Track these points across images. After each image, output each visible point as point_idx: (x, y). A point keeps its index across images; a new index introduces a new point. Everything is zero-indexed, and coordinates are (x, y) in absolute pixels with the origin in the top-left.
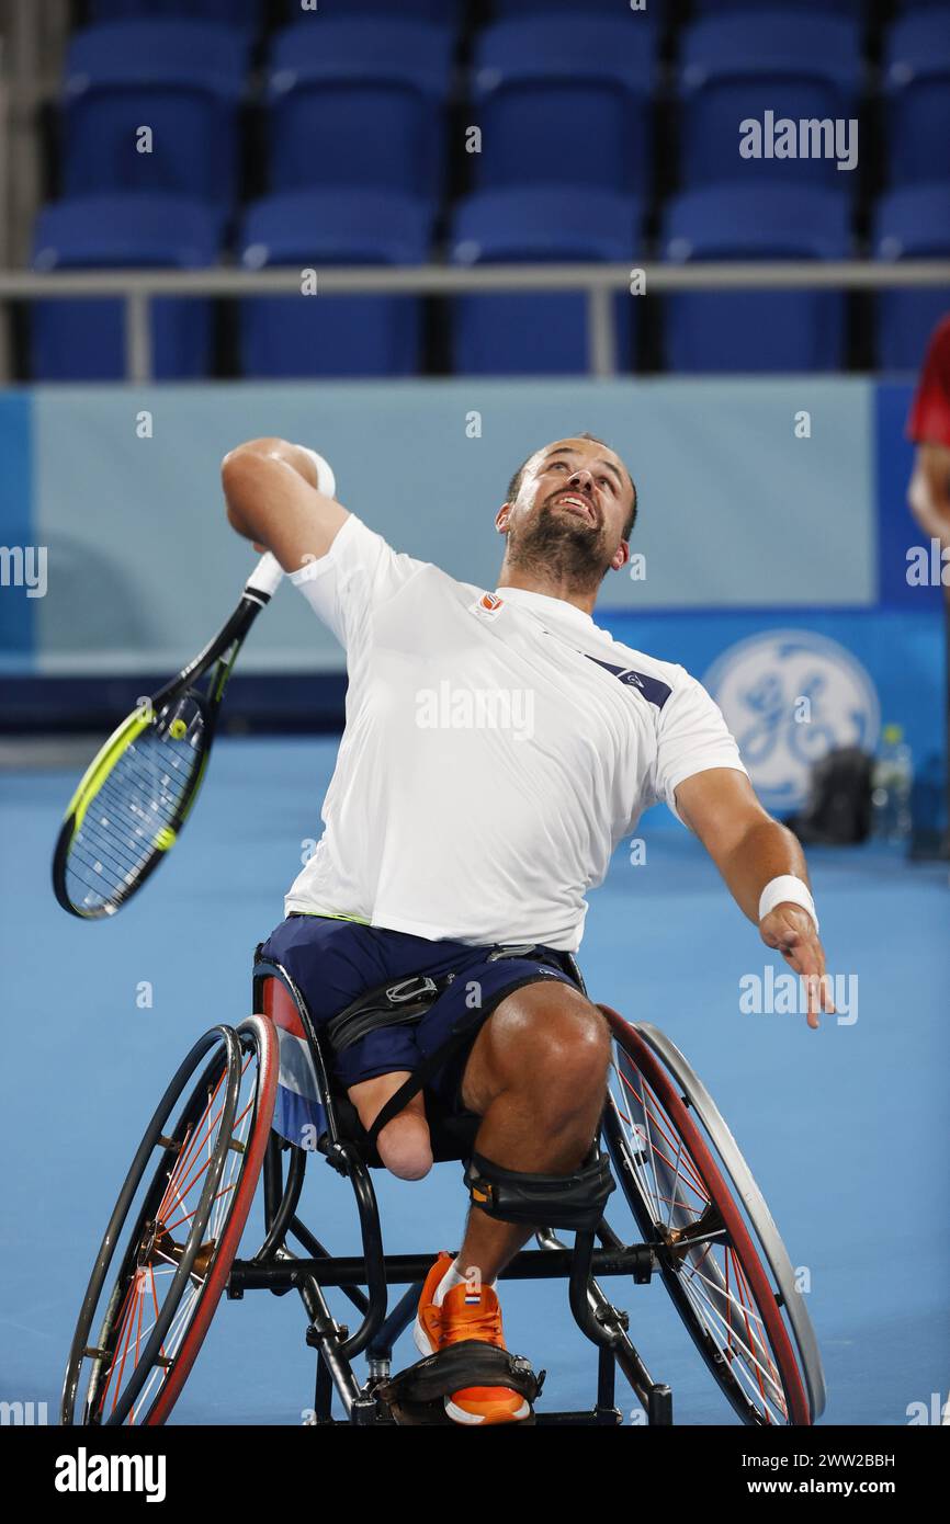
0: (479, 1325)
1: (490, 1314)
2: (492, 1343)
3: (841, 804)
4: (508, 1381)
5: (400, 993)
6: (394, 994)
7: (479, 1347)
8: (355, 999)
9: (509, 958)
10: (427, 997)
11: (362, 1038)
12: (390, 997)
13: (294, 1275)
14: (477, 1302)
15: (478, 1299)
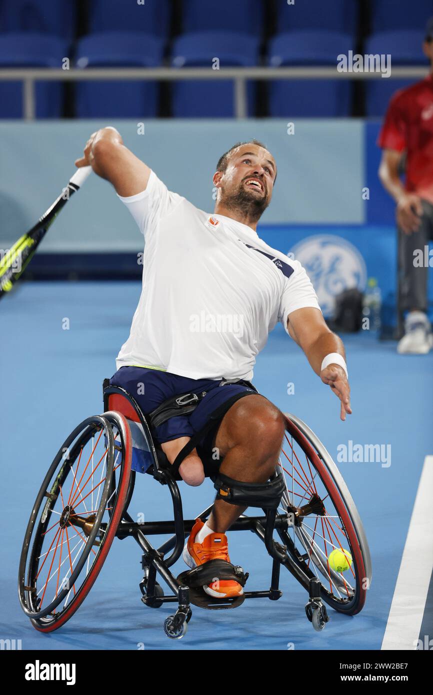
0: (220, 552)
1: (225, 547)
2: (226, 561)
3: (349, 314)
4: (234, 577)
5: (182, 401)
6: (179, 401)
7: (220, 562)
8: (160, 404)
9: (229, 384)
10: (194, 403)
11: (166, 421)
12: (178, 402)
13: (131, 530)
14: (220, 542)
15: (220, 540)
